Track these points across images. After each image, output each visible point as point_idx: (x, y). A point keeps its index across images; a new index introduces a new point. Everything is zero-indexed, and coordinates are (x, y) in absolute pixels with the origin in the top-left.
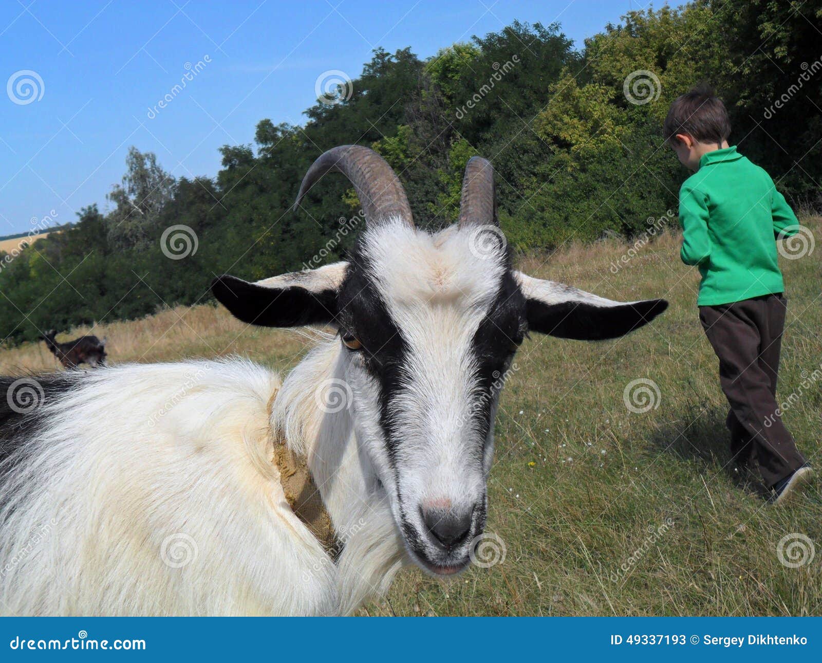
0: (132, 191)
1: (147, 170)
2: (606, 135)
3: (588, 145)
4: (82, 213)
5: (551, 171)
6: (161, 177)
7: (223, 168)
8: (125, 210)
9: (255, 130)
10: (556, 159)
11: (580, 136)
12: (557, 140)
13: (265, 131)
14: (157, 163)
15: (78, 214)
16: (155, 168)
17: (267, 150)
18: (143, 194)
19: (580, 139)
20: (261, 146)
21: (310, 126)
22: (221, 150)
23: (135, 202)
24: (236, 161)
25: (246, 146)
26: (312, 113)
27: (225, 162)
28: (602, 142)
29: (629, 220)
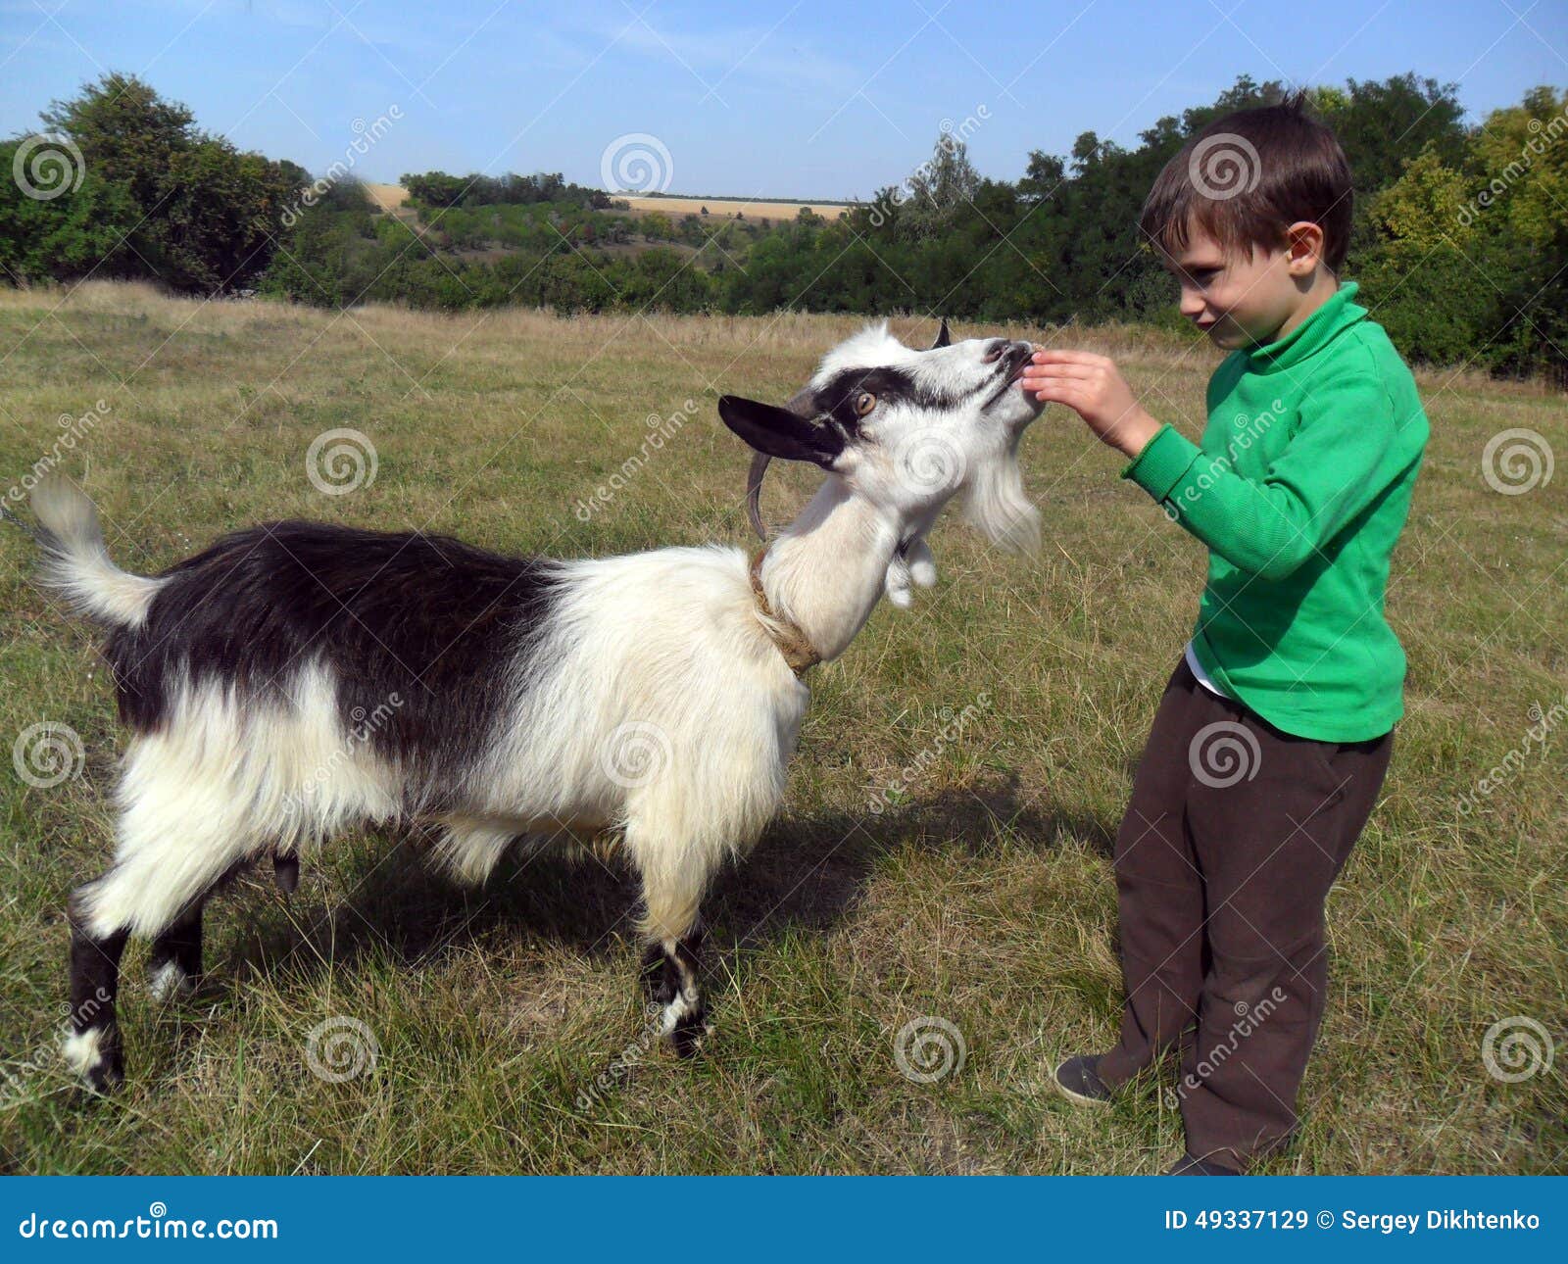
0: (933, 181)
1: (953, 162)
2: (1443, 235)
3: (1418, 243)
4: (881, 193)
5: (1367, 263)
6: (966, 173)
7: (1027, 177)
8: (921, 202)
9: (1075, 141)
10: (1378, 250)
11: (1411, 229)
12: (1387, 229)
13: (1086, 145)
14: (966, 157)
15: (877, 193)
16: (963, 162)
17: (1082, 167)
18: (944, 187)
19: (1410, 233)
20: (1077, 161)
21: (1143, 151)
22: (1031, 154)
23: (935, 194)
24: (1042, 172)
25: (1060, 157)
26: (1149, 137)
27: (1031, 170)
28: (1437, 242)
29: (1424, 343)
